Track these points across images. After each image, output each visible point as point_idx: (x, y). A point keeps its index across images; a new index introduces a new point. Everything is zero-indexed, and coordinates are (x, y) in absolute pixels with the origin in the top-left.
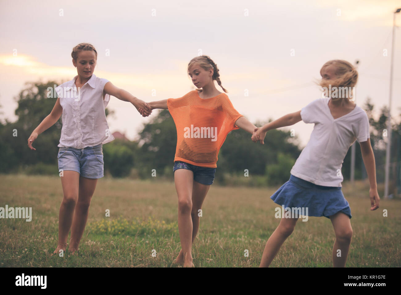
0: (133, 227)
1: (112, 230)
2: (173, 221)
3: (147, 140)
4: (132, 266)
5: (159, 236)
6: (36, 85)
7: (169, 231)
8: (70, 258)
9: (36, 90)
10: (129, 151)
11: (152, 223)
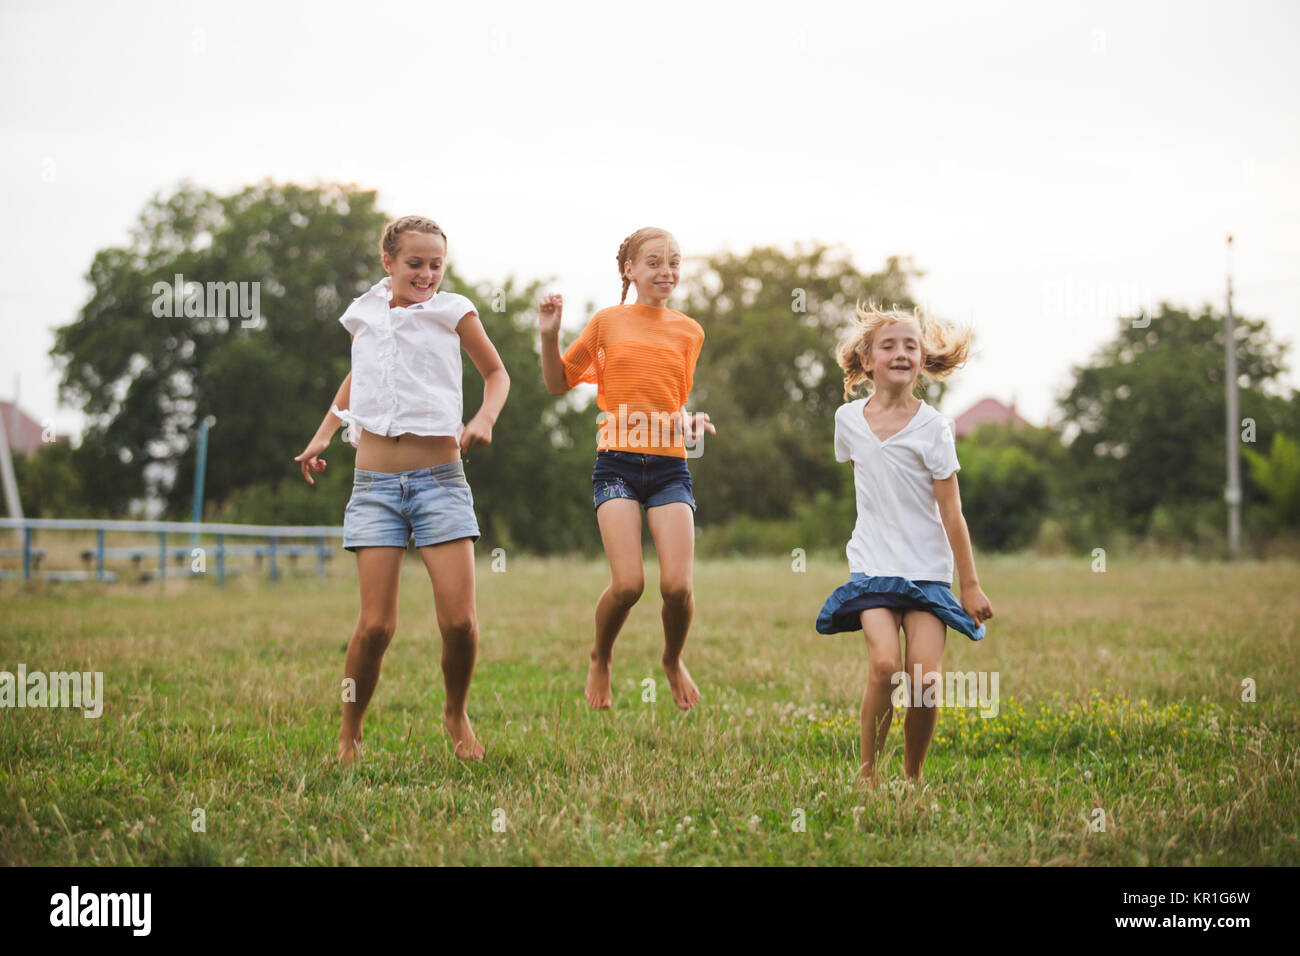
0: (1042, 725)
1: (971, 737)
2: (1176, 697)
3: (1088, 424)
4: (1035, 862)
5: (1126, 752)
6: (714, 265)
7: (1163, 730)
8: (832, 843)
9: (713, 282)
10: (1031, 464)
11: (1104, 706)
